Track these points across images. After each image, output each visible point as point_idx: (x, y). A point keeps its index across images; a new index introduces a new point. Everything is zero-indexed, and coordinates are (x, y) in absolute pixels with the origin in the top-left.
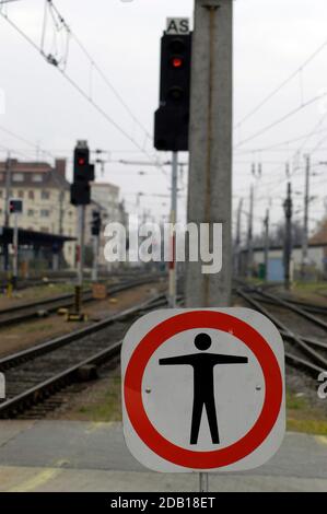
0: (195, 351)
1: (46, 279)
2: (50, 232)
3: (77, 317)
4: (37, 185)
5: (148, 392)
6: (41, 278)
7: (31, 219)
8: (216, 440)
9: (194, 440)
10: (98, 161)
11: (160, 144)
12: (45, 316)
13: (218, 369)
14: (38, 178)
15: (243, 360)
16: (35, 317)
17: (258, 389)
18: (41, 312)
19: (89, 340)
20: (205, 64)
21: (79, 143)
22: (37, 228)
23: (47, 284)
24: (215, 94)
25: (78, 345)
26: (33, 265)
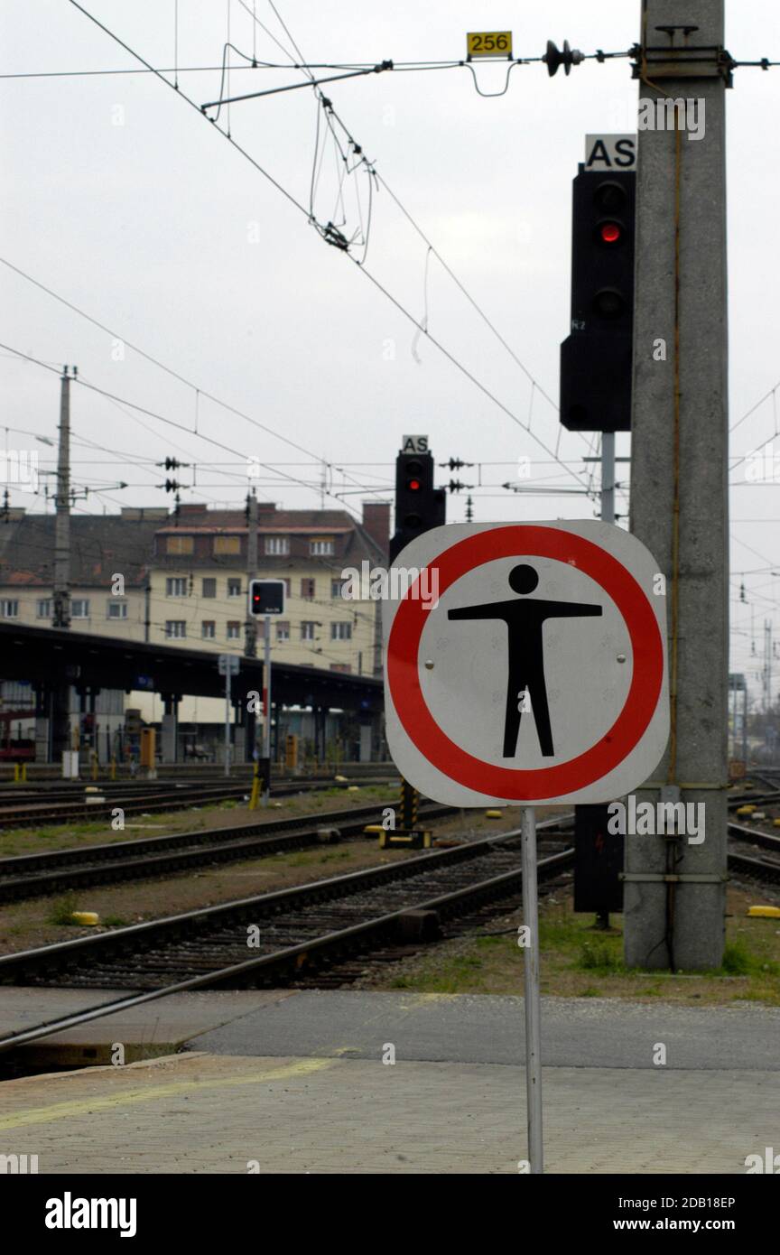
0: (510, 595)
1: (341, 779)
2: (354, 672)
3: (408, 839)
4: (321, 564)
5: (429, 667)
6: (332, 778)
7: (309, 643)
8: (547, 749)
9: (509, 750)
10: (455, 486)
11: (575, 414)
12: (333, 840)
13: (550, 626)
14: (324, 549)
15: (595, 611)
16: (313, 842)
17: (621, 661)
18: (325, 831)
19: (432, 878)
20: (666, 230)
21: (409, 442)
22: (322, 663)
23: (344, 786)
24: (686, 293)
25: (405, 887)
26: (312, 750)
